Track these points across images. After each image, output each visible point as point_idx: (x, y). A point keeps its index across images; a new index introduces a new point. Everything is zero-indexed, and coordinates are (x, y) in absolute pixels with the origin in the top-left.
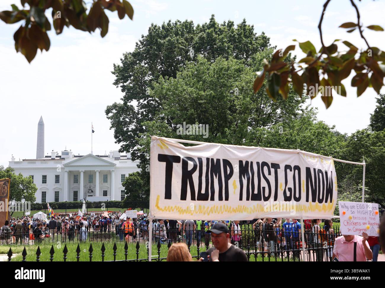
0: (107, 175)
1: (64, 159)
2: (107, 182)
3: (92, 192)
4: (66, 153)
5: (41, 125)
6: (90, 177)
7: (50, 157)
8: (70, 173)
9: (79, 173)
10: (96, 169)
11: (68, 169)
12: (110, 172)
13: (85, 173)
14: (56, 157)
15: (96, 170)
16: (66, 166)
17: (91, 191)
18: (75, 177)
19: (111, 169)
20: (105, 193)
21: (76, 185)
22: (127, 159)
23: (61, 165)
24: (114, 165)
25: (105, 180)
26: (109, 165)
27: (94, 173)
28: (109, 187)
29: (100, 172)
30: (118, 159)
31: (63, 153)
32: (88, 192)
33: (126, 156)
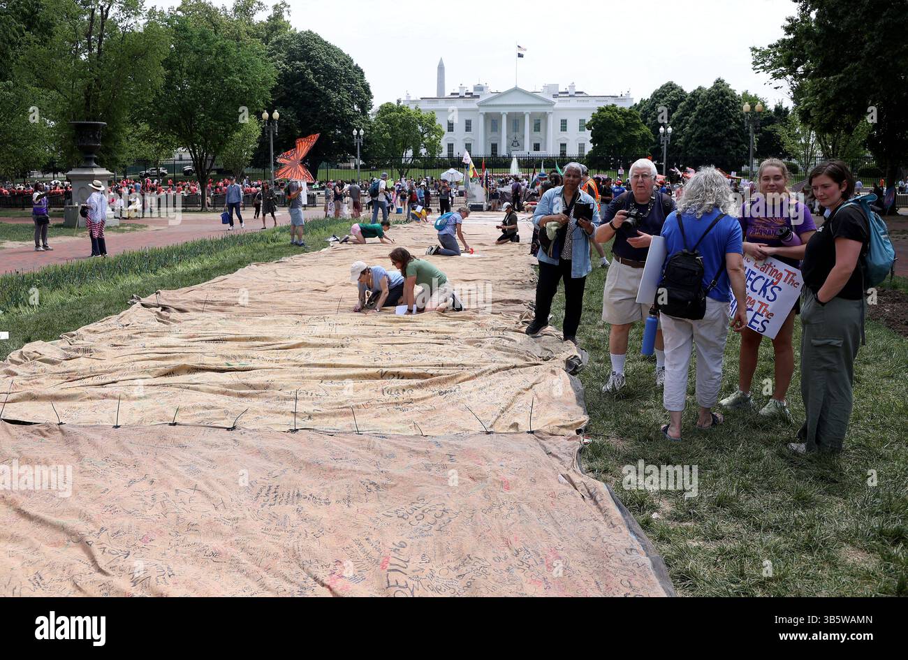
0: (539, 120)
1: (478, 97)
2: (539, 131)
3: (518, 145)
4: (480, 88)
5: (441, 68)
6: (516, 121)
7: (458, 94)
8: (487, 116)
9: (500, 116)
10: (527, 110)
11: (484, 110)
12: (545, 115)
13: (509, 116)
14: (466, 94)
15: (525, 112)
16: (480, 105)
17: (516, 144)
18: (493, 121)
19: (547, 110)
20: (537, 147)
21: (495, 134)
22: (570, 96)
23: (473, 105)
24: (552, 104)
25: (537, 127)
26: (546, 103)
27: (523, 116)
28: (543, 137)
29: (531, 115)
30: (555, 96)
31: (476, 88)
32: (513, 145)
33: (567, 93)
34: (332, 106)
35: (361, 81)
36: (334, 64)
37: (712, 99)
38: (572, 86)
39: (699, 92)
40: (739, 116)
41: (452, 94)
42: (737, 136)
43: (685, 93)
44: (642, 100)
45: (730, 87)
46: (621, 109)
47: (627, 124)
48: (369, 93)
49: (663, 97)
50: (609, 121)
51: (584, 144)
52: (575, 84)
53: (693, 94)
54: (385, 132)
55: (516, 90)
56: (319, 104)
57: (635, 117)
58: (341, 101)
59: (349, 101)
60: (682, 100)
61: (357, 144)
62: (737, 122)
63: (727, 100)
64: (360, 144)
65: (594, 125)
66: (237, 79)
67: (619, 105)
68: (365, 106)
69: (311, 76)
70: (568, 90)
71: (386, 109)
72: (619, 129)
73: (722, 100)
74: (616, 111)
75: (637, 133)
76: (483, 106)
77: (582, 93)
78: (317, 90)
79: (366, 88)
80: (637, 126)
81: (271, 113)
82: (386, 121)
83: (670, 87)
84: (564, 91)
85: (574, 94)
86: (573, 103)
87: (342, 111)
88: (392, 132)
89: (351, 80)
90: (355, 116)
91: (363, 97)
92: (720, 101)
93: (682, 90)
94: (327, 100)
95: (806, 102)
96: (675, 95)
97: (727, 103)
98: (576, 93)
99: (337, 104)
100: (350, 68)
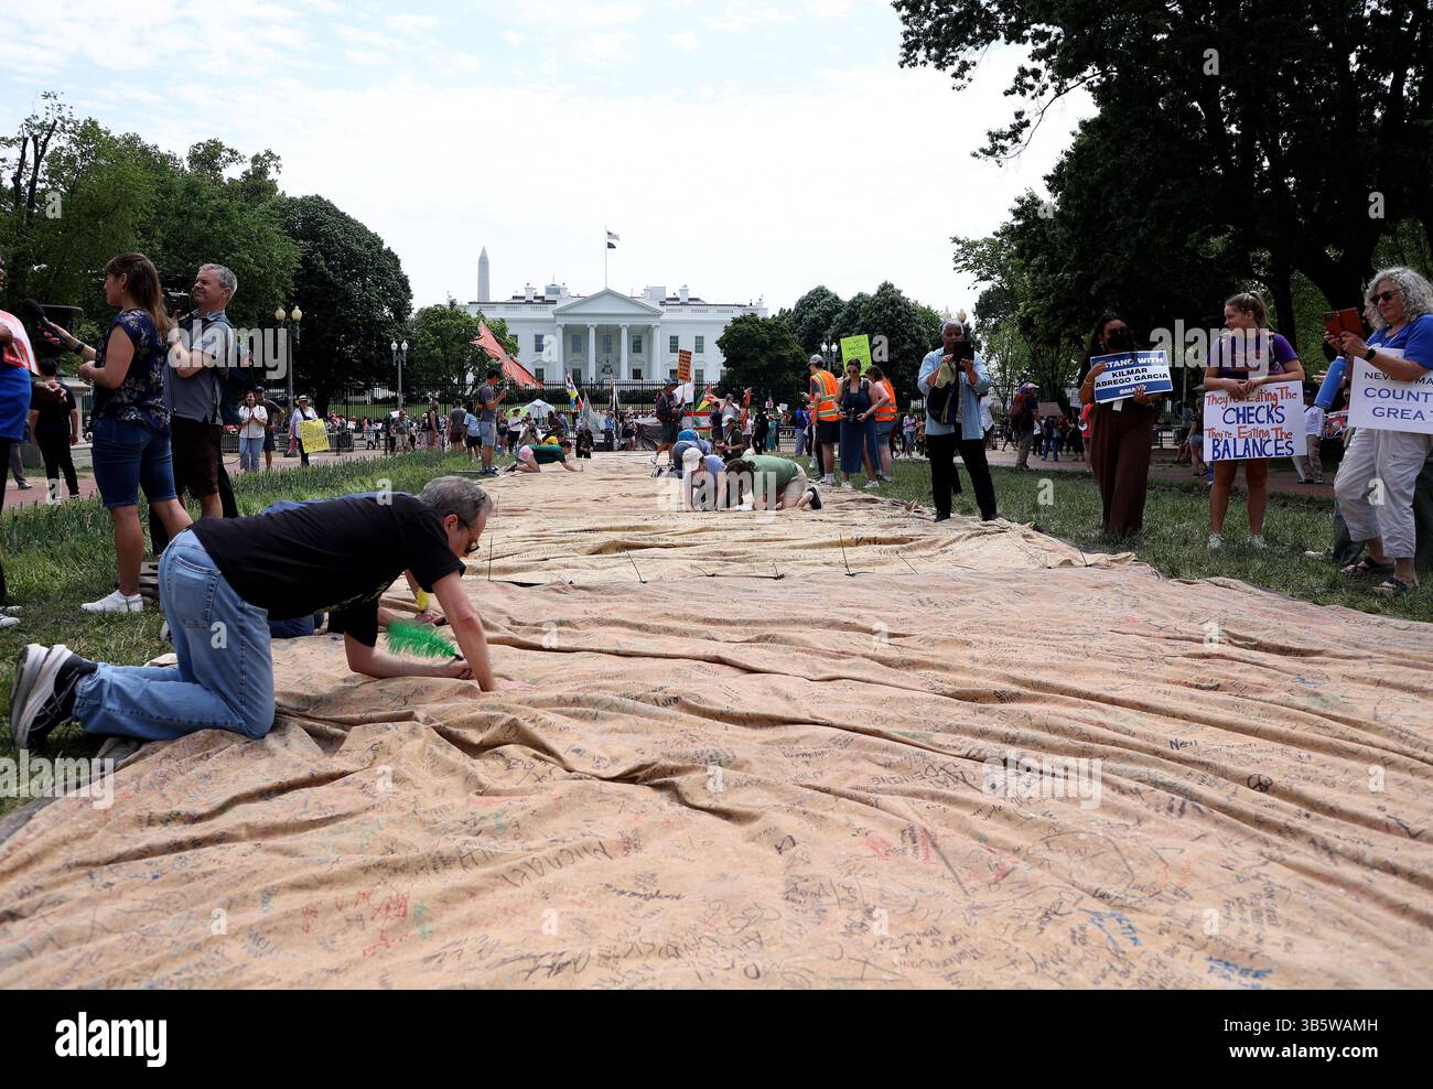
0: (640, 337)
1: (554, 302)
2: (640, 351)
3: (611, 371)
4: (554, 290)
5: (483, 263)
6: (608, 337)
7: (524, 298)
8: (567, 329)
9: (586, 330)
10: (622, 322)
11: (563, 321)
12: (649, 329)
13: (598, 330)
14: (535, 298)
15: (621, 324)
16: (557, 314)
17: (607, 368)
18: (574, 337)
19: (653, 322)
20: (637, 374)
21: (577, 356)
22: (682, 304)
23: (547, 313)
24: (657, 314)
25: (636, 347)
26: (648, 312)
27: (618, 330)
28: (646, 362)
29: (631, 330)
30: (662, 304)
31: (549, 290)
32: (603, 371)
33: (678, 299)
34: (354, 307)
35: (395, 273)
36: (355, 247)
37: (879, 309)
38: (685, 290)
39: (861, 300)
40: (915, 332)
41: (514, 297)
42: (912, 359)
43: (840, 302)
44: (782, 311)
45: (902, 294)
46: (763, 320)
47: (773, 341)
48: (409, 290)
49: (812, 307)
50: (748, 336)
51: (702, 371)
52: (688, 287)
53: (852, 303)
54: (434, 347)
55: (608, 293)
56: (335, 304)
57: (783, 331)
58: (369, 302)
59: (379, 302)
60: (838, 310)
61: (397, 362)
62: (914, 340)
63: (900, 311)
64: (402, 362)
65: (727, 341)
66: (247, 256)
67: (760, 316)
68: (401, 308)
69: (322, 263)
70: (678, 295)
71: (431, 315)
72: (763, 347)
73: (893, 312)
74: (757, 321)
75: (786, 353)
76: (561, 315)
77: (697, 300)
78: (330, 283)
79: (404, 282)
80: (786, 343)
81: (289, 311)
82: (436, 332)
83: (820, 293)
84: (672, 296)
85: (686, 300)
86: (686, 314)
87: (369, 316)
88: (444, 347)
89: (381, 271)
90: (387, 323)
91: (399, 296)
92: (890, 312)
93: (837, 298)
94: (347, 300)
95: (1026, 307)
96: (829, 304)
97: (899, 314)
98: (690, 299)
99: (361, 305)
100: (379, 252)
